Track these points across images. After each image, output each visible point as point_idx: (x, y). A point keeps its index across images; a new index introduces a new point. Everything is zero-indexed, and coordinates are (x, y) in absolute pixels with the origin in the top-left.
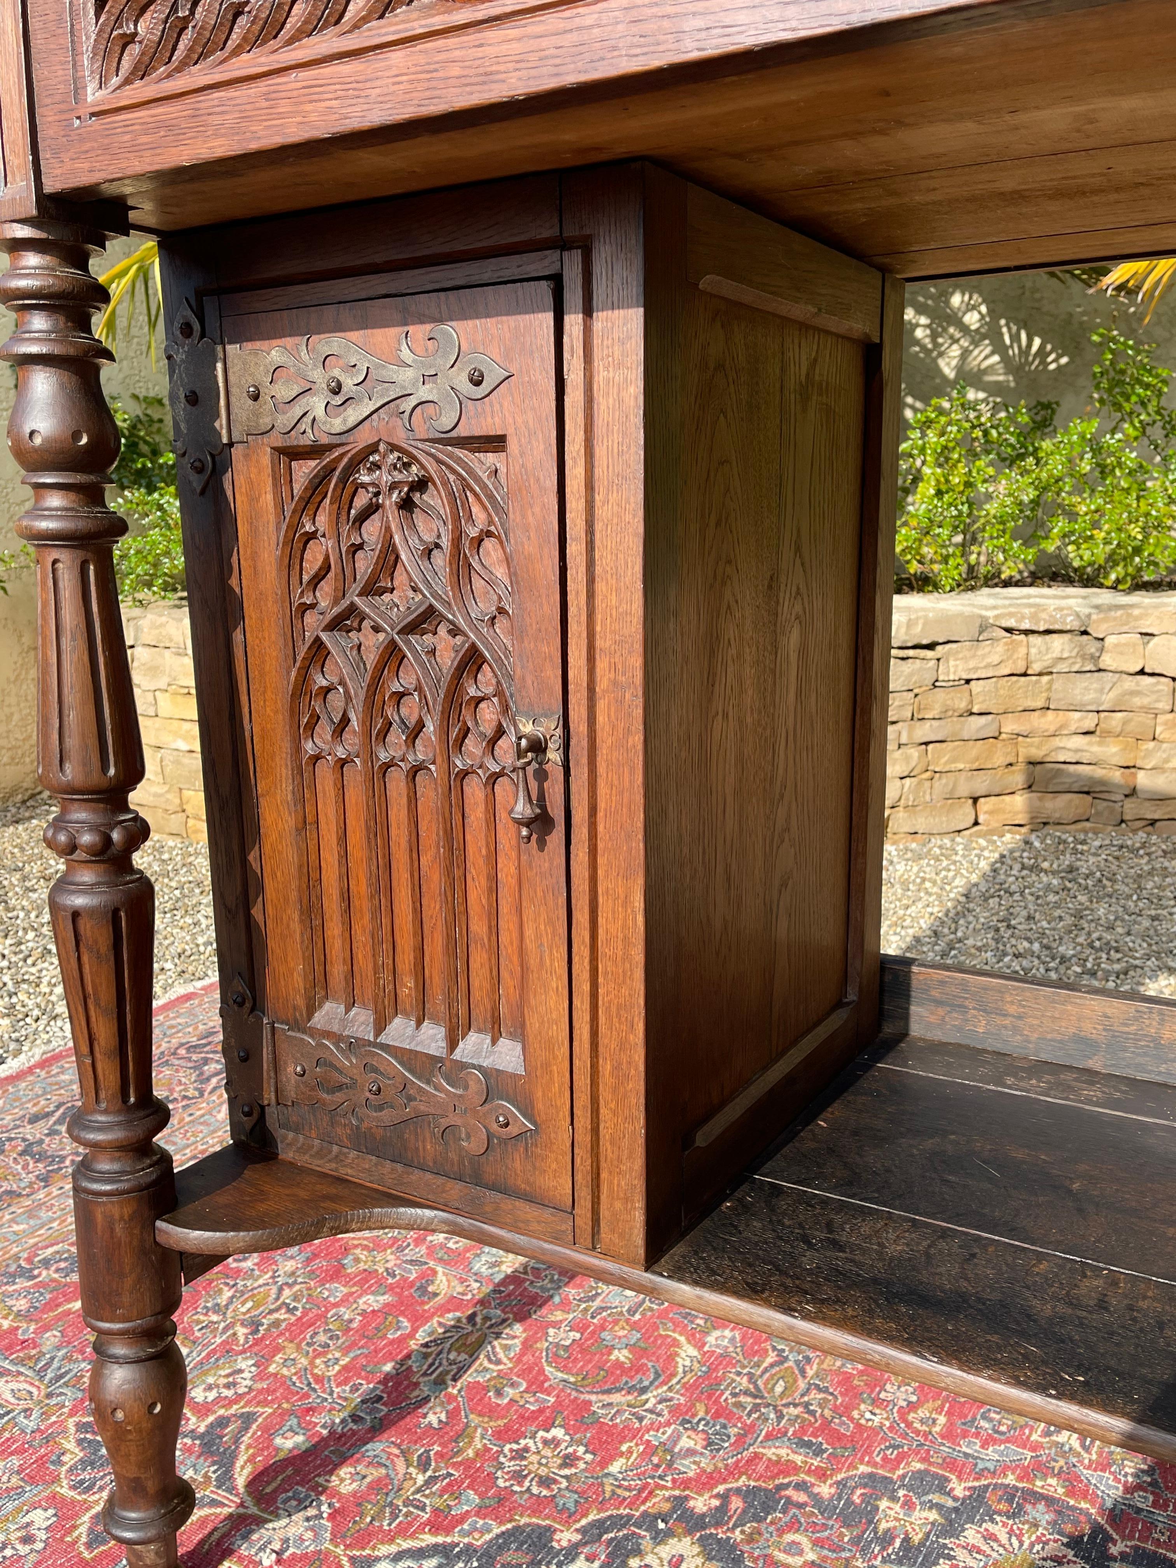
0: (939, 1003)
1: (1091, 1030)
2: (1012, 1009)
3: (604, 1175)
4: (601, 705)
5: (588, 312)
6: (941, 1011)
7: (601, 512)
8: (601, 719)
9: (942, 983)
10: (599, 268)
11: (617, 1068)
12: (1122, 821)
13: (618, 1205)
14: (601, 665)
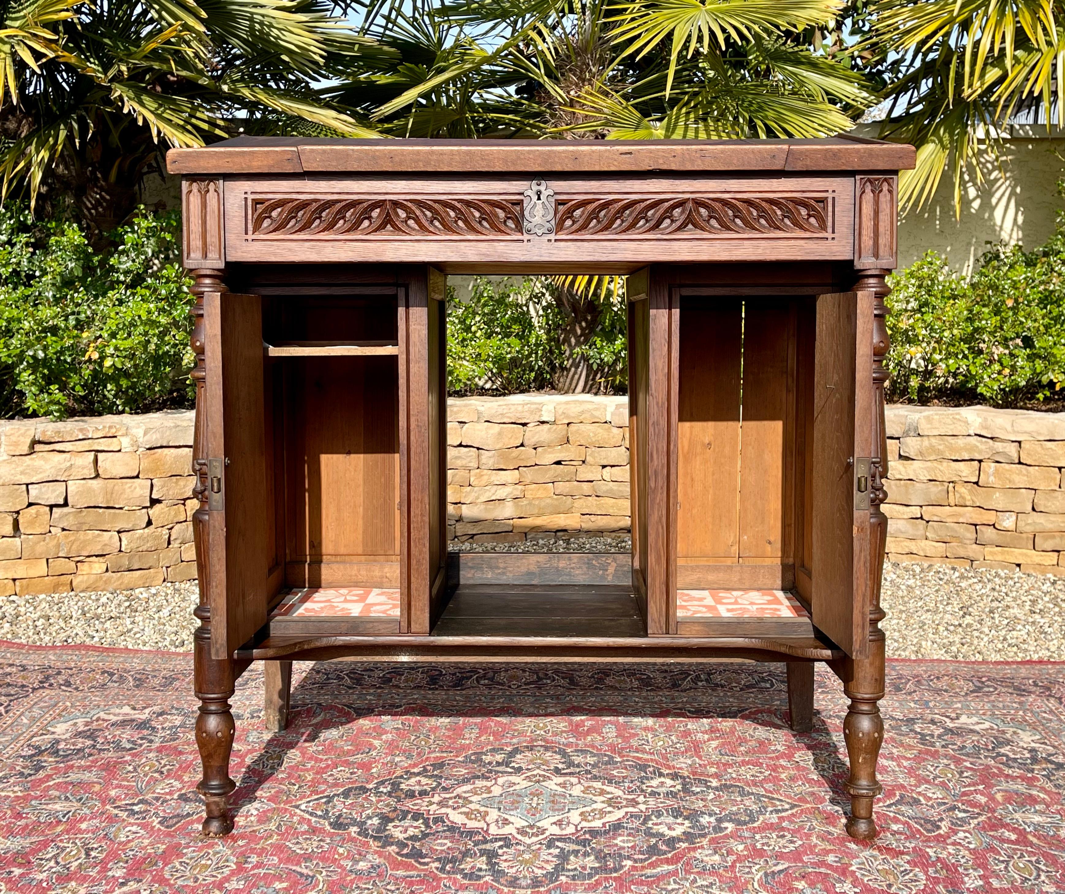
0: (471, 568)
1: (533, 568)
2: (502, 565)
3: (413, 603)
4: (412, 434)
5: (407, 307)
6: (472, 571)
7: (412, 370)
8: (412, 438)
9: (473, 559)
10: (411, 294)
11: (418, 561)
12: (456, 537)
13: (418, 613)
14: (412, 420)
